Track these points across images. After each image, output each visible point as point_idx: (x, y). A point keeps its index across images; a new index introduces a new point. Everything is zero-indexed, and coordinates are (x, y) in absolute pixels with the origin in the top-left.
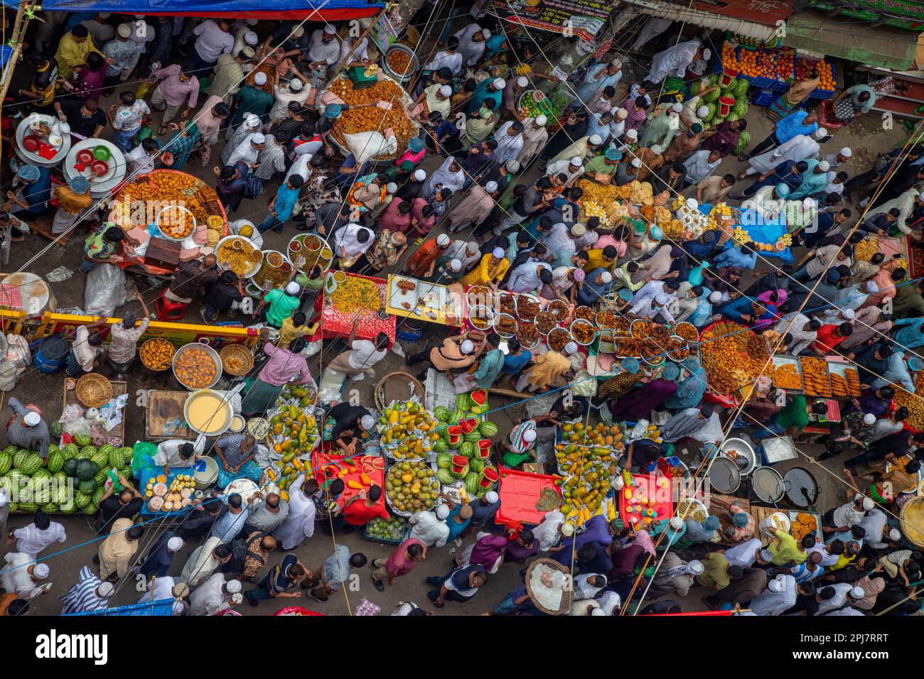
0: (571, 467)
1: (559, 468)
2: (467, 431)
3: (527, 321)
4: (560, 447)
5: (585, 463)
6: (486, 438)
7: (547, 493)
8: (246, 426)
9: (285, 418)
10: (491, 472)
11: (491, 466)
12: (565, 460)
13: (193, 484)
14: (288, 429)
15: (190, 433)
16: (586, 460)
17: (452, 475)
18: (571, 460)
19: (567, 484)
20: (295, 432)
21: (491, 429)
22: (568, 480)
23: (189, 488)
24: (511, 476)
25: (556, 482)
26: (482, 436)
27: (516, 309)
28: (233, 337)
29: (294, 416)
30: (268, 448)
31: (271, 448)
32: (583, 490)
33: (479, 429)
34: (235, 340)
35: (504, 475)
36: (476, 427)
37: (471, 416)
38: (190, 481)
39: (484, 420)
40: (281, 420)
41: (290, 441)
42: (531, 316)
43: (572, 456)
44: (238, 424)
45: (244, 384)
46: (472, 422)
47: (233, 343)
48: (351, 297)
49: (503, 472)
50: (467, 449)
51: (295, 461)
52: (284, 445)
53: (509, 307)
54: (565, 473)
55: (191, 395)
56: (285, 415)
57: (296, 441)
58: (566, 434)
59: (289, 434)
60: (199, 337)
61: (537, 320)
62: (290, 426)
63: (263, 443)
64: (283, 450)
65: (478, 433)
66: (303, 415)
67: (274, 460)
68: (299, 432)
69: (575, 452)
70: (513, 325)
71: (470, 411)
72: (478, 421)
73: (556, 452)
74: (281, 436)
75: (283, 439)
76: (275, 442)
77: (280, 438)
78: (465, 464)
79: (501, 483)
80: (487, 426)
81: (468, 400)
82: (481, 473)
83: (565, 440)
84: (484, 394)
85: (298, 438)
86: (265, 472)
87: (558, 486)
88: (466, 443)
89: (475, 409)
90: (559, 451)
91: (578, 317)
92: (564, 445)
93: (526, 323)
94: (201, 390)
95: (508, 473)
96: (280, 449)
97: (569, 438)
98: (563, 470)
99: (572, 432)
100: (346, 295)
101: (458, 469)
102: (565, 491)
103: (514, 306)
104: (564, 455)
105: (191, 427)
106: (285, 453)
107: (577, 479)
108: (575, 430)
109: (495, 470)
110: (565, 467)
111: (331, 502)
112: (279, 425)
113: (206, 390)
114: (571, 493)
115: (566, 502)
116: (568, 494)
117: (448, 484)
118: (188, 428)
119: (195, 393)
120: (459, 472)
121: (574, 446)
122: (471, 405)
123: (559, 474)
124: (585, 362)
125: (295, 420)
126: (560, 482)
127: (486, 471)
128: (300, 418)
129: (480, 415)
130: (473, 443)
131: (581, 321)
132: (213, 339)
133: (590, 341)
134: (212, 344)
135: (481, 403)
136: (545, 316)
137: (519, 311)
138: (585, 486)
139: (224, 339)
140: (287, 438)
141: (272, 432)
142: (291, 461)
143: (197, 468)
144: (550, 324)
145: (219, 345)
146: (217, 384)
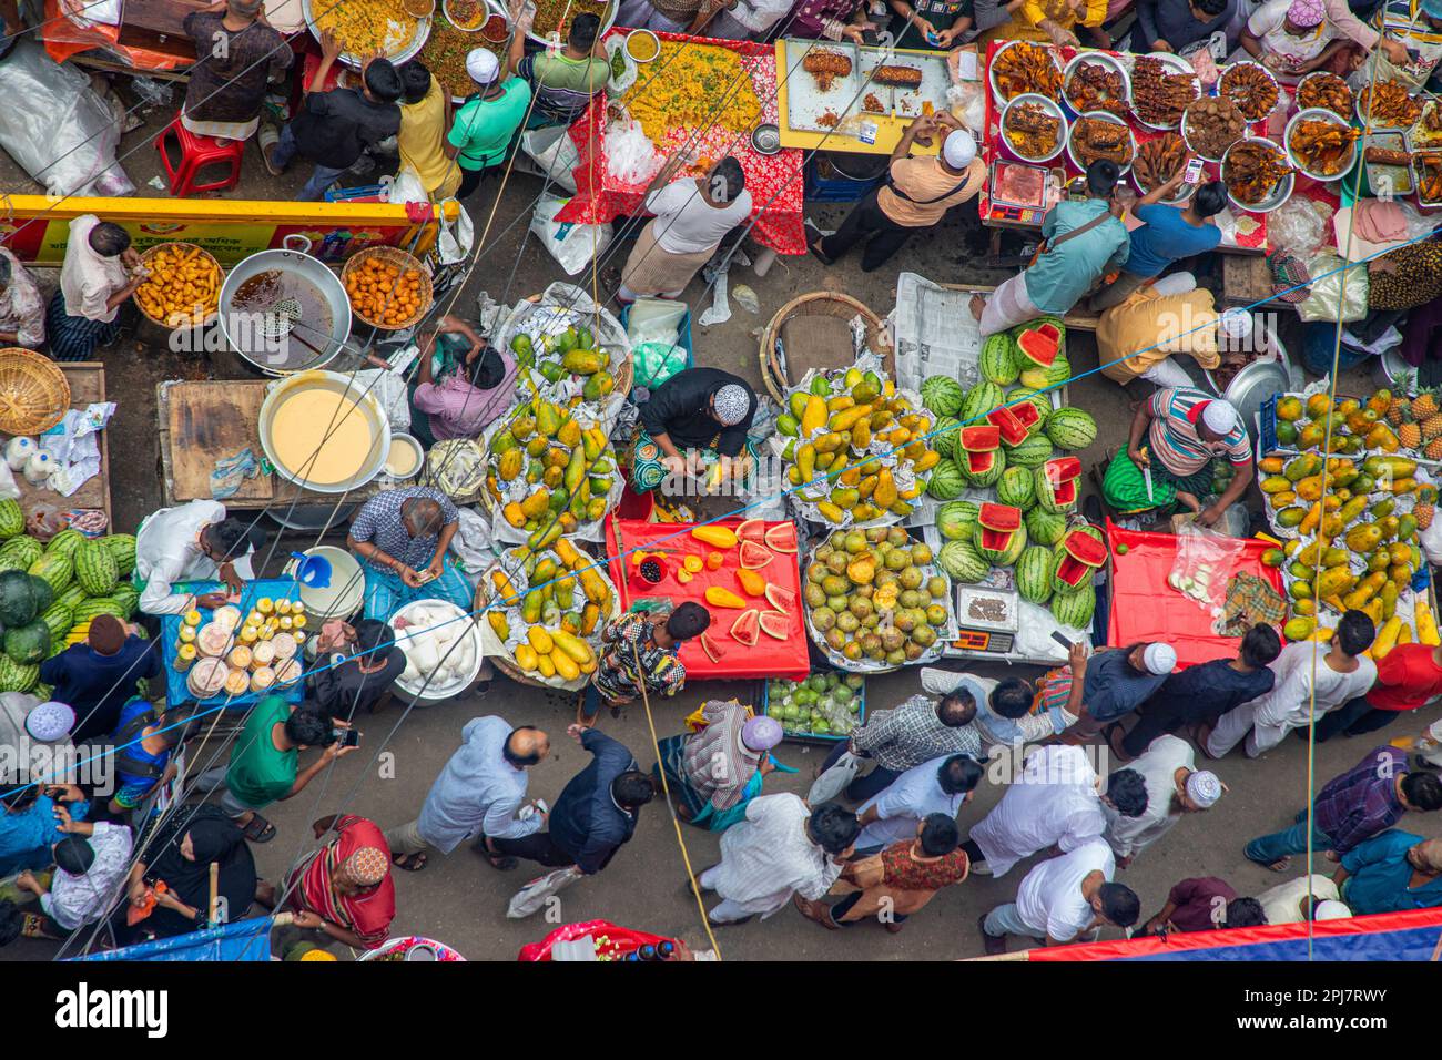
0: (1306, 514)
1: (1273, 521)
2: (1013, 438)
3: (1163, 127)
4: (1272, 464)
5: (1345, 503)
6: (1066, 452)
7: (1244, 589)
8: (427, 461)
9: (526, 434)
10: (1085, 544)
11: (1085, 526)
12: (1287, 497)
13: (300, 621)
14: (537, 463)
15: (282, 487)
16: (1346, 494)
17: (982, 558)
18: (1306, 496)
19: (1298, 561)
20: (556, 470)
21: (1079, 428)
22: (1297, 549)
23: (291, 631)
24: (1141, 548)
25: (1266, 557)
26: (1056, 448)
27: (1129, 98)
28: (371, 228)
29: (551, 428)
30: (488, 516)
31: (497, 515)
32: (1341, 574)
33: (1045, 430)
34: (377, 236)
35: (1123, 548)
36: (1036, 426)
37: (1020, 398)
38: (291, 614)
39: (1057, 405)
40: (518, 441)
41: (545, 494)
42: (1171, 114)
43: (1308, 485)
44: (404, 458)
45: (413, 352)
46: (1025, 412)
47: (373, 243)
48: (676, 99)
49: (1118, 542)
50: (1015, 485)
51: (561, 542)
52: (530, 506)
53: (1109, 95)
54: (1292, 533)
55: (274, 387)
56: (525, 426)
57: (560, 493)
58: (1286, 428)
59: (540, 477)
60: (282, 233)
61: (1190, 123)
62: (542, 455)
63: (472, 504)
64: (528, 519)
65: (1042, 440)
66: (572, 423)
67: (507, 545)
68: (565, 469)
69: (1314, 472)
70: (1124, 141)
71: (1018, 383)
72: (1042, 409)
73: (1261, 477)
74: (520, 481)
75: (525, 491)
76: (505, 497)
77: (518, 487)
78: (1014, 525)
79: (1115, 570)
80: (1068, 421)
81: (1012, 354)
82: (1060, 546)
83: (1285, 444)
84: (1054, 336)
85: (564, 485)
86: (486, 577)
87: (1273, 569)
88: (1013, 470)
89: (1030, 378)
90: (1269, 474)
91: (1305, 105)
92: (1283, 458)
93: (1160, 133)
94: (299, 375)
95: (1133, 542)
96: (520, 516)
97: (1296, 439)
98: (1285, 525)
99: (1305, 421)
100: (664, 95)
101: (996, 538)
102: (1293, 579)
103: (1122, 90)
104: (1284, 484)
105: (281, 472)
106: (533, 525)
107: (1324, 545)
108: (1313, 414)
109: (1096, 535)
110: (1288, 516)
111: (661, 654)
112: (511, 453)
113: (312, 373)
114: (1310, 584)
115: (1296, 611)
116: (1302, 588)
117: (972, 582)
118: (275, 476)
119: (285, 383)
120: (1000, 547)
121: (1309, 458)
122: (1021, 367)
123: (1271, 534)
124: (1330, 227)
125: (554, 437)
126: (1277, 555)
127: (1071, 541)
128: (565, 433)
129: (1048, 393)
130: (1032, 468)
131: (1314, 114)
132: (319, 236)
133: (1341, 168)
134: (319, 251)
135: (1049, 360)
136: (1212, 109)
137: (1138, 103)
138: (1349, 564)
139: (346, 235)
140: (535, 488)
141: (496, 475)
142: (552, 545)
143: (309, 578)
144: (1227, 131)
145: (339, 251)
146: (343, 354)
